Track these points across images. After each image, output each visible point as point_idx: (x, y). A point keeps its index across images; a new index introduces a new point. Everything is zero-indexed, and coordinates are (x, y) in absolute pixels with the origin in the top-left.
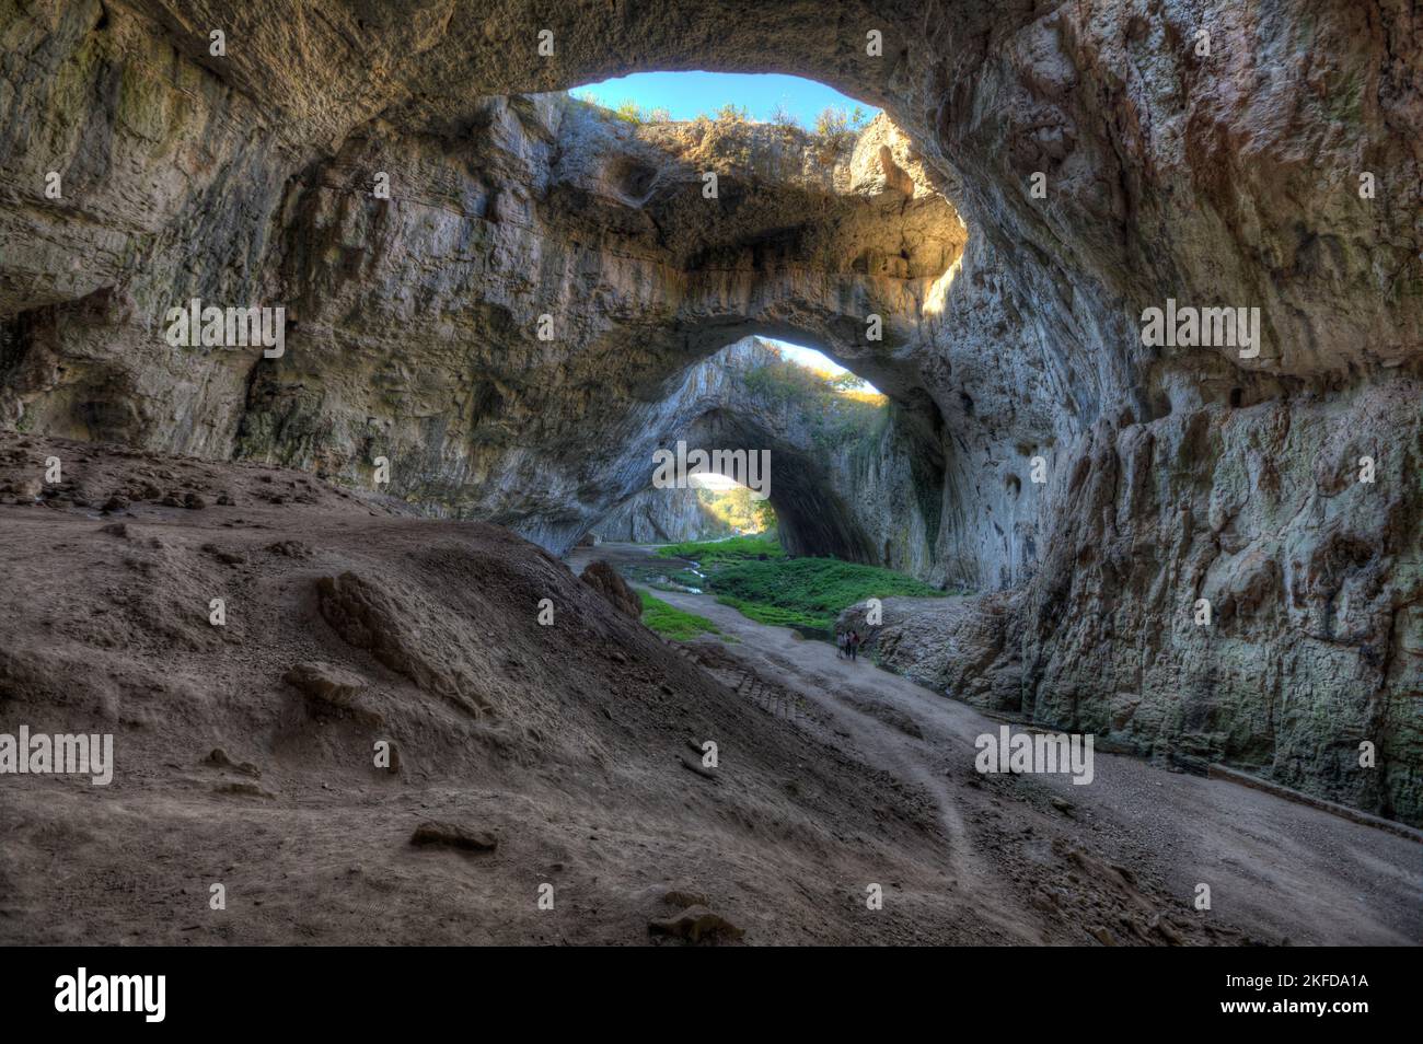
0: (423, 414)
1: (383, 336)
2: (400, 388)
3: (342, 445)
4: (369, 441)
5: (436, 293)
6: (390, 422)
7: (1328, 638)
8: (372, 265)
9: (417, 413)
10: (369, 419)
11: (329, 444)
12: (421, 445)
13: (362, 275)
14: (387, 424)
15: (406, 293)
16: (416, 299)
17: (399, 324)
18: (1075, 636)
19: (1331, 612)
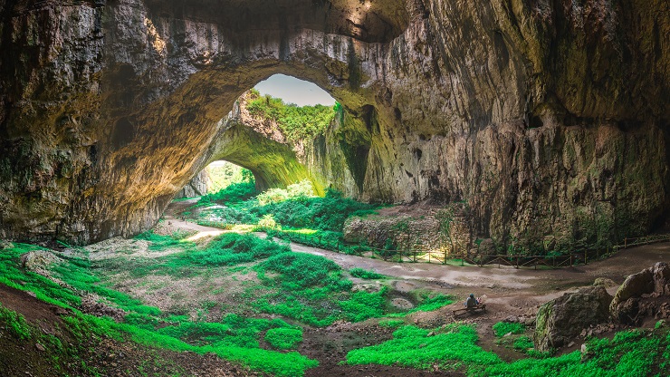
0: (87, 144)
1: (59, 99)
2: (73, 130)
3: (46, 170)
4: (60, 165)
5: (85, 63)
6: (70, 152)
7: (604, 200)
8: (46, 55)
9: (84, 144)
10: (58, 152)
11: (40, 170)
12: (89, 163)
13: (41, 63)
14: (68, 154)
15: (67, 67)
16: (73, 69)
17: (67, 89)
18: (522, 219)
19: (604, 191)
